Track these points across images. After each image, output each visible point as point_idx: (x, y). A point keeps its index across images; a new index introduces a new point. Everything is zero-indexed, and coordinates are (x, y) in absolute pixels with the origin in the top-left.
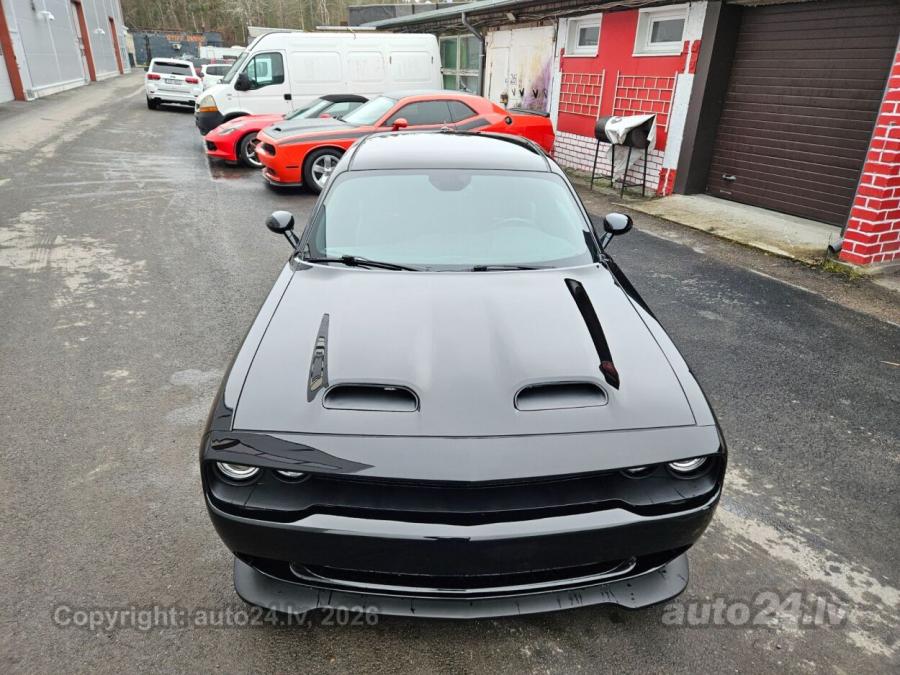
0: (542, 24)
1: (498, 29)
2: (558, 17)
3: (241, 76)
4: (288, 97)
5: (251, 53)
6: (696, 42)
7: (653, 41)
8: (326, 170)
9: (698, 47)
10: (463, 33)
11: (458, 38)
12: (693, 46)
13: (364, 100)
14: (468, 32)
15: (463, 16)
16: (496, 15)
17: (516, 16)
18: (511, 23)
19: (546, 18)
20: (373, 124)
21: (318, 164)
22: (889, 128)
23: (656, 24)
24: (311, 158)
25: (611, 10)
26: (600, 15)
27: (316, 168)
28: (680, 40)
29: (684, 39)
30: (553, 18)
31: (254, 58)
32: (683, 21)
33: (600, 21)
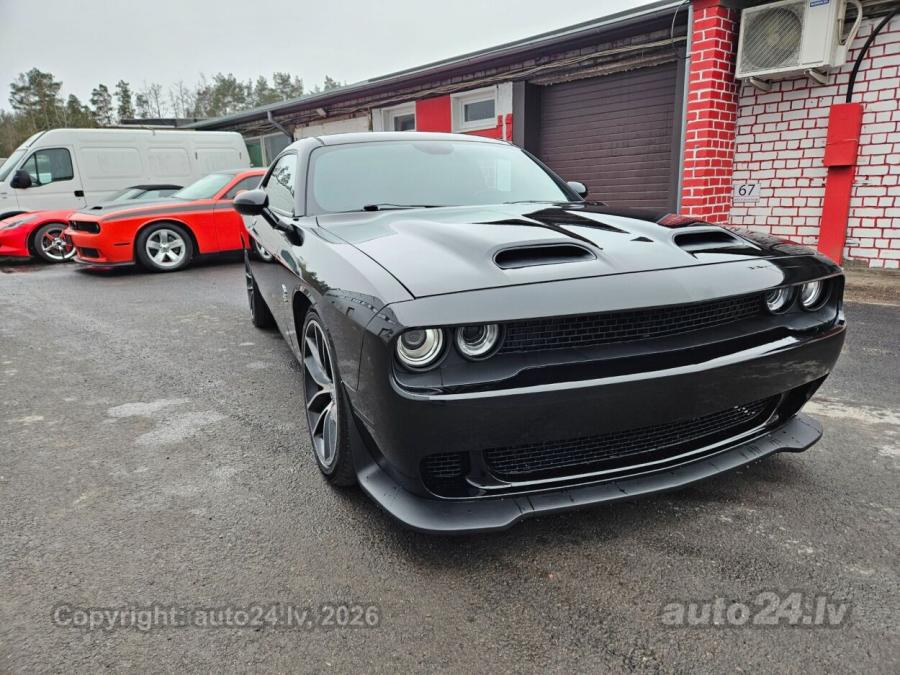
0: (354, 116)
1: (307, 125)
2: (371, 108)
3: (18, 173)
4: (79, 194)
5: (30, 149)
6: (508, 115)
7: (466, 120)
8: (163, 246)
9: (511, 119)
10: (266, 133)
11: (262, 138)
12: (507, 120)
13: (179, 188)
14: (276, 129)
15: (269, 115)
16: (302, 113)
17: (327, 112)
18: (322, 118)
19: (358, 111)
20: (212, 198)
21: (153, 239)
22: (695, 151)
23: (466, 106)
24: (145, 233)
25: (423, 98)
26: (414, 103)
27: (150, 244)
28: (493, 116)
29: (497, 114)
30: (366, 109)
31: (34, 155)
32: (493, 101)
33: (415, 108)
